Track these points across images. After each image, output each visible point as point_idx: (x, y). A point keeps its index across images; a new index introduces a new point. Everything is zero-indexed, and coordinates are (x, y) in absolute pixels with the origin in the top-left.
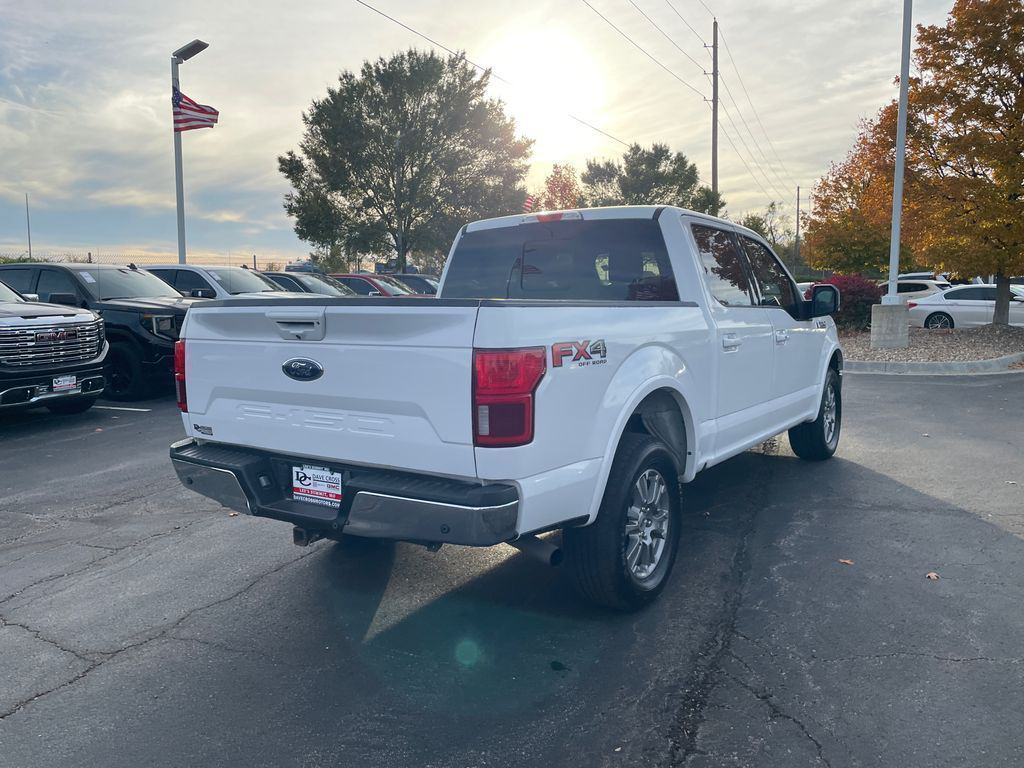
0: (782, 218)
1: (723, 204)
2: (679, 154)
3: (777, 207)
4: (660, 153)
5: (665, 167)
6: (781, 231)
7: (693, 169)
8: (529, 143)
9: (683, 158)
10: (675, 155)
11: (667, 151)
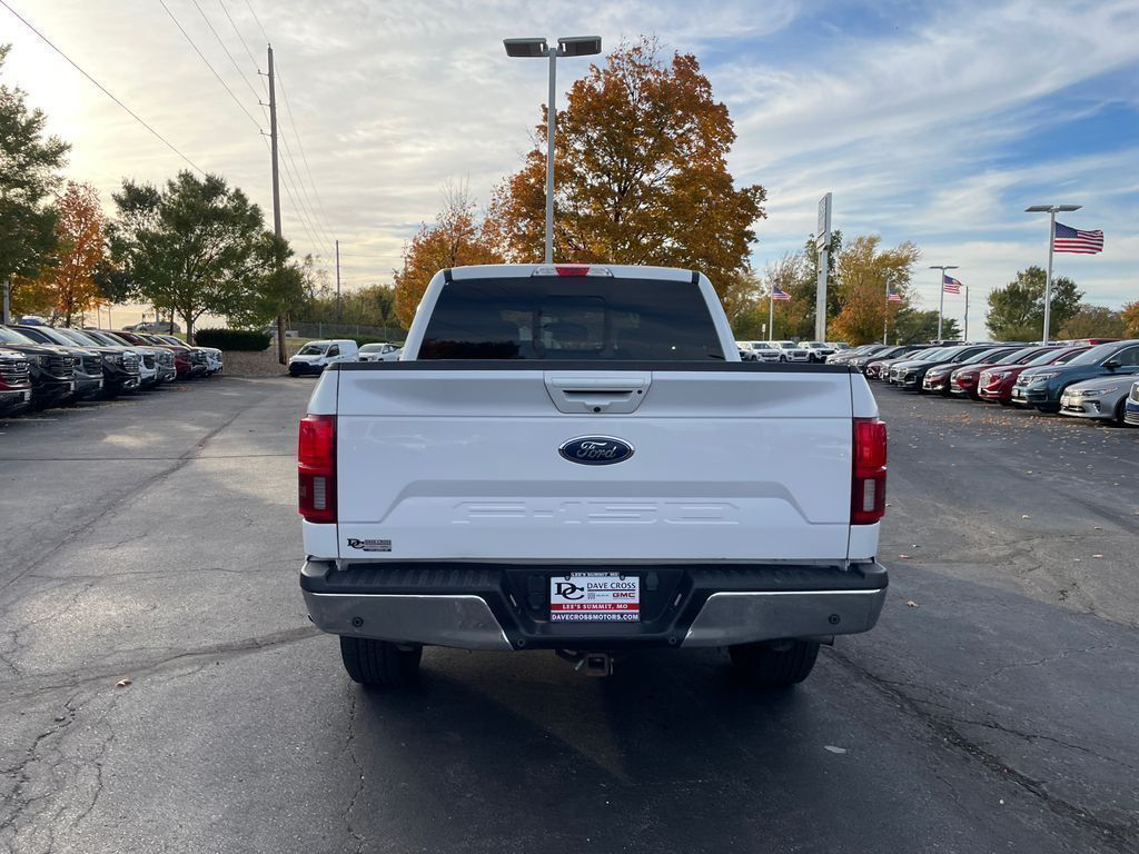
0: (319, 272)
1: (291, 253)
2: (238, 191)
3: (314, 259)
4: (215, 187)
5: (221, 202)
6: (319, 287)
7: (255, 209)
8: (62, 149)
9: (242, 196)
10: (232, 191)
11: (223, 185)
